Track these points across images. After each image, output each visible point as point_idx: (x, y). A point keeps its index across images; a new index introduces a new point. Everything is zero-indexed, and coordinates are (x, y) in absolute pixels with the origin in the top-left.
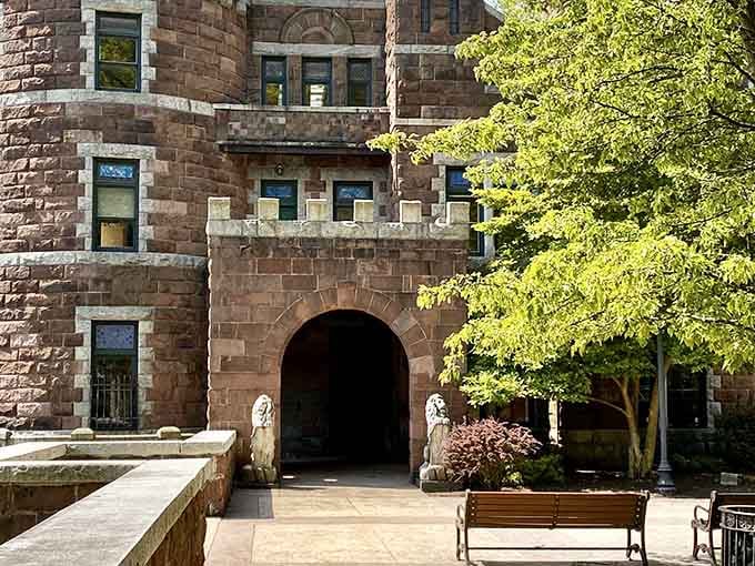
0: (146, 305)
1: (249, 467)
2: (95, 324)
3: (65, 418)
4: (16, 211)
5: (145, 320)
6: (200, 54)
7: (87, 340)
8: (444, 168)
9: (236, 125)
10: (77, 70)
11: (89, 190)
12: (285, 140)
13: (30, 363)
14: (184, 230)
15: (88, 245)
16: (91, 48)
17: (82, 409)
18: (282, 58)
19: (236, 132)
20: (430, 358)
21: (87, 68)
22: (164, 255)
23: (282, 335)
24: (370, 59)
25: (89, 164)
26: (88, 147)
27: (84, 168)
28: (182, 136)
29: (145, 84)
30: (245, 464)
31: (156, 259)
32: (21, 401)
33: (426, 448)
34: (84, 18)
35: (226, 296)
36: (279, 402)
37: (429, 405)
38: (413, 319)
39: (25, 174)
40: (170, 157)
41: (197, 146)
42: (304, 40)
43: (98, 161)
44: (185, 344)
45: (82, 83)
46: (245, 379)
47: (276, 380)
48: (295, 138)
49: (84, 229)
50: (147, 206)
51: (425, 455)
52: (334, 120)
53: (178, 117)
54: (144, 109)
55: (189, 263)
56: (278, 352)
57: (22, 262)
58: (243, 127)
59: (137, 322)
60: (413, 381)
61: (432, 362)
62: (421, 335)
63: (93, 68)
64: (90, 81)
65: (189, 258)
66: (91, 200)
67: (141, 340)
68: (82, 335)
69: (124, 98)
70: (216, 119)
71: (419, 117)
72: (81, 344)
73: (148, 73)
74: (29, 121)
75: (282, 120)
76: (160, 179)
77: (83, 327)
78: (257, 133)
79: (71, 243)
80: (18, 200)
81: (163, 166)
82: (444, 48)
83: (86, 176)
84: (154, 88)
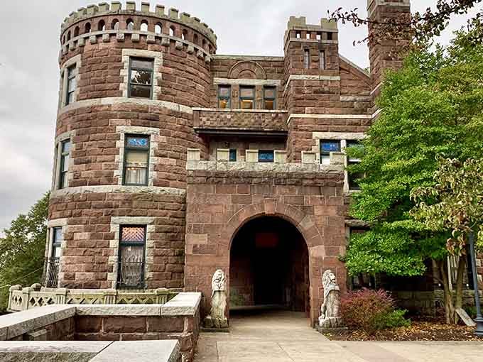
0: (152, 216)
1: (209, 317)
2: (122, 226)
3: (102, 282)
4: (81, 163)
5: (151, 224)
6: (185, 81)
7: (117, 236)
8: (319, 141)
9: (204, 119)
10: (118, 87)
11: (122, 151)
12: (230, 127)
13: (84, 249)
14: (174, 175)
15: (120, 182)
16: (126, 76)
17: (112, 277)
18: (228, 86)
19: (204, 123)
20: (323, 246)
21: (124, 87)
22: (163, 188)
23: (230, 231)
24: (275, 87)
25: (122, 137)
26: (123, 128)
27: (119, 140)
28: (174, 123)
29: (154, 95)
30: (207, 316)
31: (158, 190)
32: (77, 271)
33: (323, 305)
34: (123, 60)
35: (196, 207)
36: (228, 274)
37: (325, 277)
38: (311, 222)
39: (87, 143)
40: (168, 135)
41: (182, 129)
42: (240, 77)
43: (128, 135)
44: (173, 239)
45: (121, 94)
46: (208, 259)
47: (226, 260)
48: (235, 125)
49: (118, 173)
50: (154, 160)
51: (322, 310)
52: (256, 116)
53: (173, 113)
54: (153, 108)
55: (177, 193)
56: (228, 242)
57: (83, 191)
58: (208, 120)
59: (146, 225)
60: (311, 262)
61: (324, 249)
62: (317, 232)
63: (126, 87)
64: (125, 92)
65: (177, 189)
66: (123, 157)
67: (148, 235)
68: (114, 233)
69: (142, 102)
70: (193, 116)
71: (304, 113)
72: (113, 238)
73: (156, 89)
74: (91, 114)
75: (229, 117)
76: (162, 146)
77: (115, 228)
78: (215, 124)
79: (110, 180)
80: (82, 158)
81: (163, 139)
82: (318, 77)
83: (120, 144)
84: (160, 98)
